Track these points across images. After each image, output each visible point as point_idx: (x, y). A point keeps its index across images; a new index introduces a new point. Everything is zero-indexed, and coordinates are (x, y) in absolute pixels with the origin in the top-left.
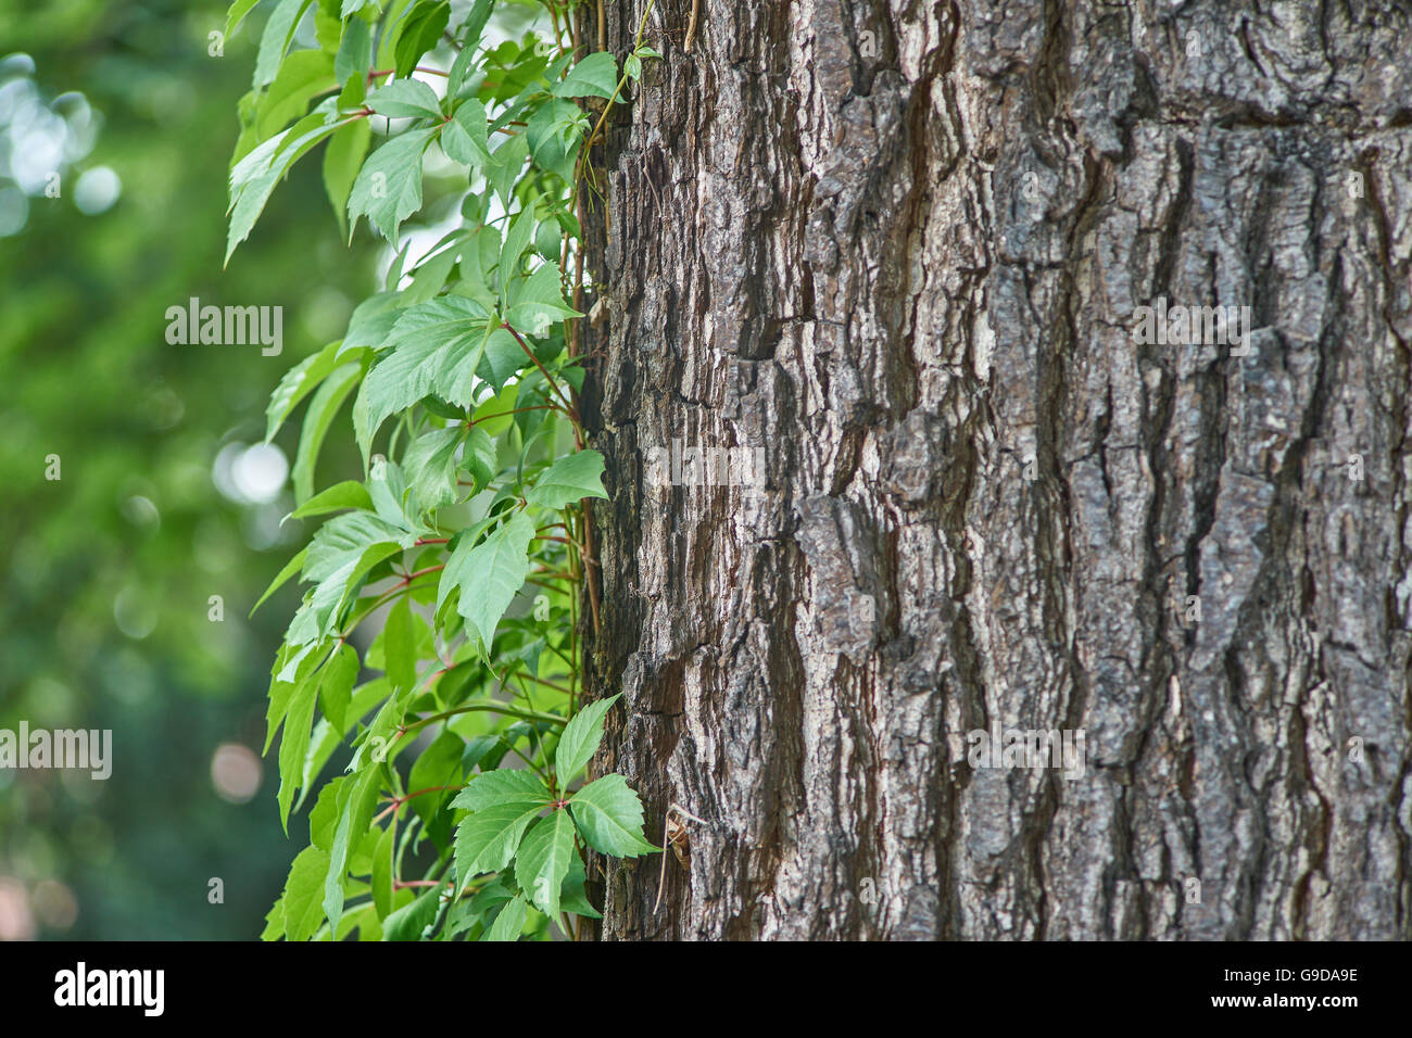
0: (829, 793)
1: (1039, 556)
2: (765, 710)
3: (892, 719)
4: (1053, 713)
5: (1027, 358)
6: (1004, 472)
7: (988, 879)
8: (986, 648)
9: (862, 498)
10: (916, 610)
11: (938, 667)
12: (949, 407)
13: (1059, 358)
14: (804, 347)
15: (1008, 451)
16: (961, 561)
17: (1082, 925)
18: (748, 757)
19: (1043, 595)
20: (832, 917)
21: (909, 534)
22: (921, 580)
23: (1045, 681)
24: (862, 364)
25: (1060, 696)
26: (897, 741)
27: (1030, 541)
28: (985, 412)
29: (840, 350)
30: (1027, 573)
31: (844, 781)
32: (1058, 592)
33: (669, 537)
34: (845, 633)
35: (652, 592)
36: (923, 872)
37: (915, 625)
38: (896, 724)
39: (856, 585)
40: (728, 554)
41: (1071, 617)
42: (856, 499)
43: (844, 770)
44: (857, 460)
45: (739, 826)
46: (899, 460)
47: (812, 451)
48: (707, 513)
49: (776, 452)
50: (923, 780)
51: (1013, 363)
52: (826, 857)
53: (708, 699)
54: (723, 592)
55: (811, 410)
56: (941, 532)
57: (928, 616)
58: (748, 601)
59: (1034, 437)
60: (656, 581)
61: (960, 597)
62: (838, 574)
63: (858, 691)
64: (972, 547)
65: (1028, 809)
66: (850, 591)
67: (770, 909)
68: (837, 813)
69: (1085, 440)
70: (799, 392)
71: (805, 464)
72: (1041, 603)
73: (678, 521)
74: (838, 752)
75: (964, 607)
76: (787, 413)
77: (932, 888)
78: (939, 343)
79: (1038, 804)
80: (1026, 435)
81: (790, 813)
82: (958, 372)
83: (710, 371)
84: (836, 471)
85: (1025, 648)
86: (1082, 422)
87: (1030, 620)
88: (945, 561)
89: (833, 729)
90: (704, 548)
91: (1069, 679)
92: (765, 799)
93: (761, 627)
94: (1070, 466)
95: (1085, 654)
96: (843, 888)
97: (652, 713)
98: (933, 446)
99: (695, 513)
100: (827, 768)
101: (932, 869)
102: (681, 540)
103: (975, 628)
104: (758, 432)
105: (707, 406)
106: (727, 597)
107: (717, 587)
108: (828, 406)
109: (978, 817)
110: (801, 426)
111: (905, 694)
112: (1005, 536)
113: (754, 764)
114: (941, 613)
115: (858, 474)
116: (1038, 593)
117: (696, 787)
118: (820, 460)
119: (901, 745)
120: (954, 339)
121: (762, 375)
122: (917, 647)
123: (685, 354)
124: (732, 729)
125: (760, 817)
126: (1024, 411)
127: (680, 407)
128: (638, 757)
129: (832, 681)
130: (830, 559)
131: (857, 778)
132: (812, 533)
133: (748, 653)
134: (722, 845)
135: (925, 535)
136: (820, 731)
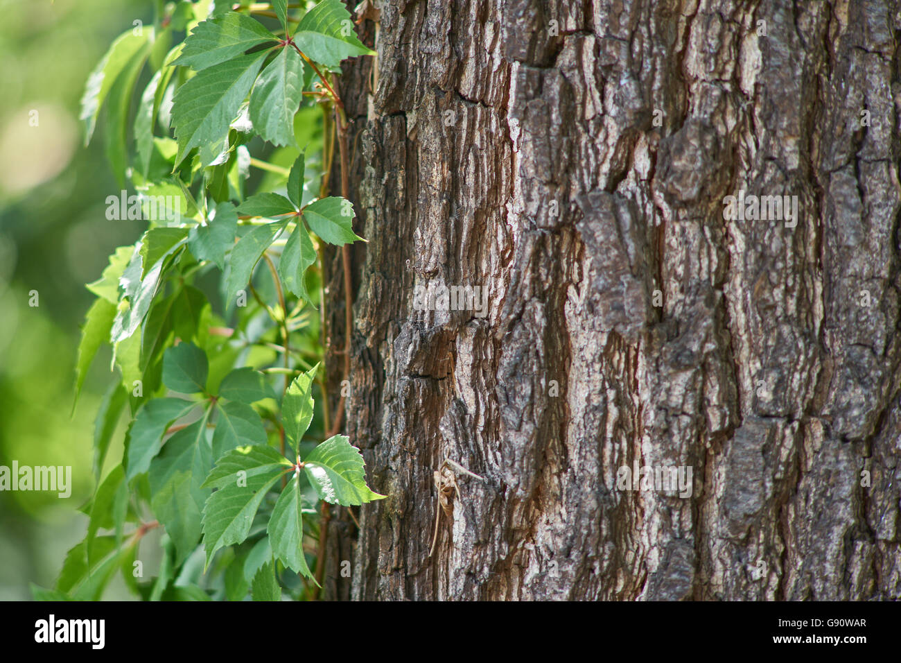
0: (596, 455)
1: (796, 253)
2: (539, 380)
3: (659, 392)
4: (803, 392)
5: (794, 78)
6: (767, 178)
7: (742, 536)
8: (742, 332)
9: (634, 196)
10: (681, 296)
11: (702, 347)
12: (718, 118)
13: (818, 77)
14: (584, 58)
15: (772, 159)
16: (722, 255)
17: (826, 579)
18: (522, 421)
19: (797, 287)
20: (597, 564)
21: (677, 229)
22: (687, 270)
23: (797, 363)
24: (643, 76)
25: (810, 377)
26: (663, 413)
27: (789, 240)
28: (748, 122)
29: (623, 63)
30: (785, 267)
31: (609, 445)
32: (809, 284)
33: (448, 222)
34: (620, 315)
35: (429, 269)
36: (680, 528)
37: (679, 310)
38: (662, 397)
39: (632, 273)
40: (500, 237)
41: (819, 308)
42: (629, 196)
43: (609, 435)
44: (629, 160)
45: (511, 481)
46: (676, 164)
47: (590, 151)
48: (483, 201)
49: (559, 151)
50: (684, 447)
51: (782, 81)
52: (593, 512)
53: (478, 367)
54: (494, 272)
55: (589, 114)
56: (706, 229)
57: (693, 303)
58: (527, 282)
59: (797, 148)
60: (433, 259)
61: (720, 286)
62: (615, 263)
63: (622, 365)
64: (733, 242)
65: (778, 476)
66: (626, 279)
67: (533, 555)
68: (601, 474)
69: (842, 153)
70: (579, 98)
71: (583, 163)
72: (795, 294)
73: (455, 206)
74: (604, 419)
75: (724, 296)
76: (569, 115)
77: (688, 542)
78: (712, 60)
79: (786, 472)
80: (791, 145)
81: (555, 470)
82: (728, 86)
83: (489, 73)
84: (611, 170)
85: (780, 334)
86: (839, 136)
87: (785, 310)
88: (709, 255)
89: (601, 399)
90: (478, 230)
91: (817, 362)
92: (536, 458)
93: (539, 306)
94: (828, 176)
95: (832, 340)
96: (606, 540)
97: (423, 376)
98: (706, 151)
99: (472, 201)
100: (595, 433)
101: (688, 525)
102: (459, 225)
103: (733, 314)
104: (543, 133)
105: (485, 105)
106: (498, 276)
107: (489, 267)
108: (605, 112)
109: (735, 481)
110: (581, 129)
111: (671, 371)
112: (767, 234)
113: (528, 427)
114: (706, 301)
115: (631, 173)
116: (794, 286)
117: (466, 445)
118: (596, 159)
119: (667, 415)
120: (726, 57)
121: (548, 82)
122: (681, 329)
123: (466, 57)
124: (507, 396)
125: (532, 474)
126: (790, 125)
127: (459, 105)
128: (407, 416)
129: (601, 356)
130: (608, 250)
131: (620, 442)
132: (592, 225)
133: (524, 328)
134: (493, 497)
135: (692, 229)
136: (588, 399)
